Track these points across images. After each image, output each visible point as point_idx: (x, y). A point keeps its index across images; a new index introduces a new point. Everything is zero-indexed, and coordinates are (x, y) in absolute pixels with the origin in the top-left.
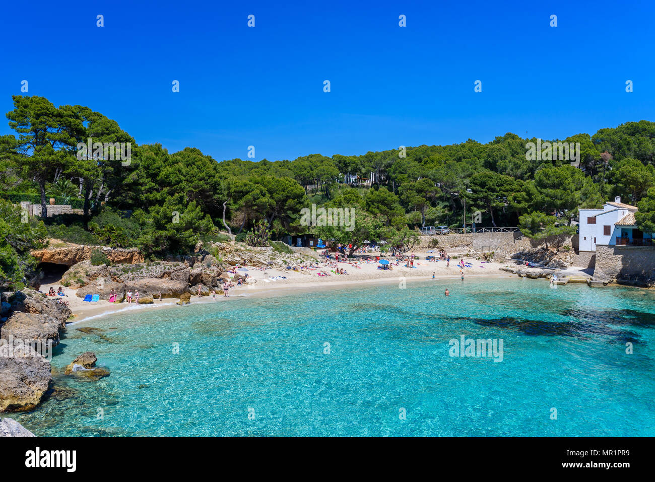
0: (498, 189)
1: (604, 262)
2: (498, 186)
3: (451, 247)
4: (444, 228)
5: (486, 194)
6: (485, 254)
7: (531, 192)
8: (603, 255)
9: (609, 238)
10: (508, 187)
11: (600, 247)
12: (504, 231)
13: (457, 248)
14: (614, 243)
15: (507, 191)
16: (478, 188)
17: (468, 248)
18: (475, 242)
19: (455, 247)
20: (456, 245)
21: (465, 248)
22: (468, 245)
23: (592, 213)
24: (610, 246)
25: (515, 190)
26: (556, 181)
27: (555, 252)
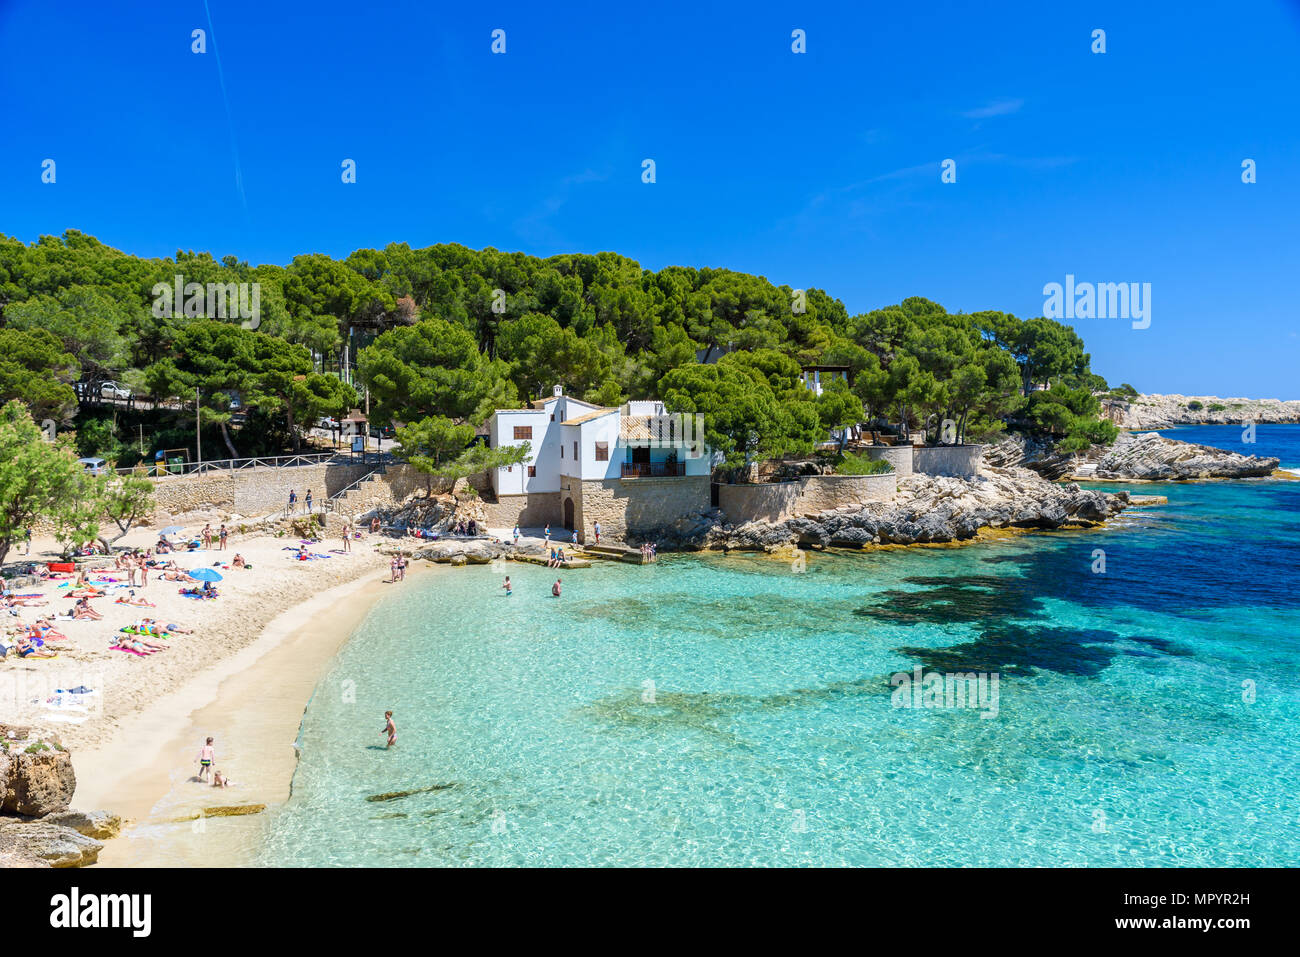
0: (258, 364)
1: (597, 512)
2: (259, 357)
3: (173, 514)
4: (100, 465)
5: (235, 376)
6: (295, 521)
7: (402, 374)
8: (597, 500)
9: (605, 465)
10: (285, 361)
11: (589, 484)
12: (303, 463)
13: (189, 514)
14: (616, 474)
15: (284, 369)
16: (214, 359)
17: (223, 513)
18: (238, 495)
19: (185, 511)
20: (187, 506)
21: (214, 511)
22: (220, 504)
23: (524, 418)
24: (607, 483)
25: (298, 369)
26: (453, 350)
27: (454, 501)
